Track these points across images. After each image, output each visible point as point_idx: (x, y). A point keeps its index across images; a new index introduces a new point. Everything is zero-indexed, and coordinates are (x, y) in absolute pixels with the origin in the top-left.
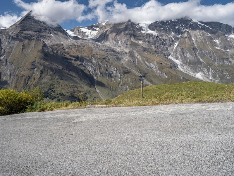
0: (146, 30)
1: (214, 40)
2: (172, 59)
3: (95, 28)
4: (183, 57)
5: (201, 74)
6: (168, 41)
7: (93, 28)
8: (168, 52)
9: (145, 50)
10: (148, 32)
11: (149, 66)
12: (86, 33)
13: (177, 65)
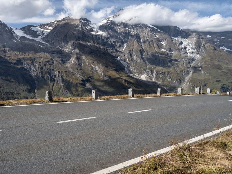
0: (96, 31)
1: (161, 42)
2: (120, 61)
3: (47, 27)
4: (130, 59)
5: (145, 76)
6: (118, 43)
7: (46, 27)
8: (117, 54)
9: (92, 52)
10: (98, 33)
11: (94, 69)
12: (37, 33)
13: (124, 67)
